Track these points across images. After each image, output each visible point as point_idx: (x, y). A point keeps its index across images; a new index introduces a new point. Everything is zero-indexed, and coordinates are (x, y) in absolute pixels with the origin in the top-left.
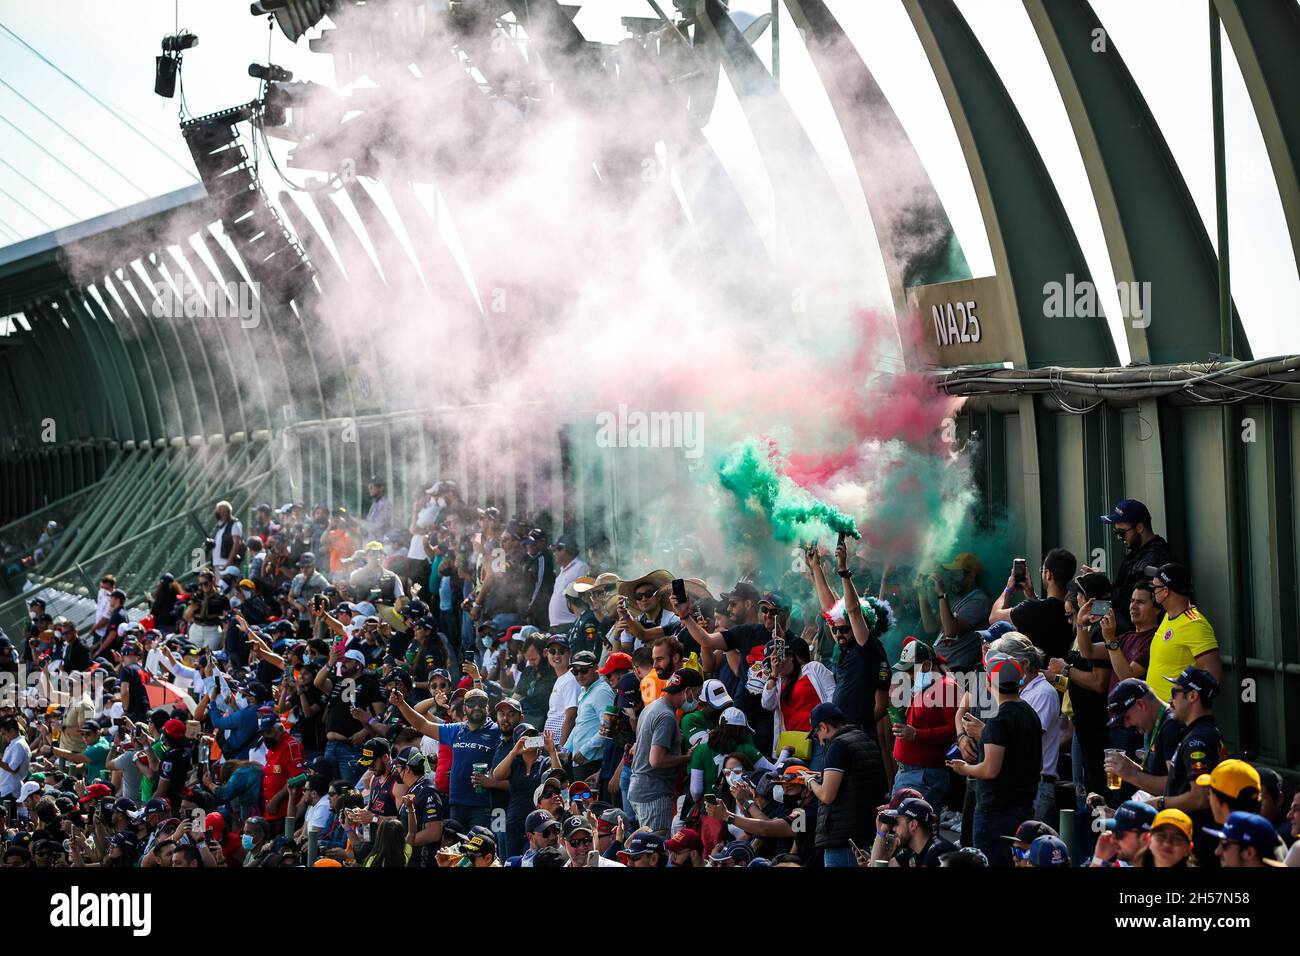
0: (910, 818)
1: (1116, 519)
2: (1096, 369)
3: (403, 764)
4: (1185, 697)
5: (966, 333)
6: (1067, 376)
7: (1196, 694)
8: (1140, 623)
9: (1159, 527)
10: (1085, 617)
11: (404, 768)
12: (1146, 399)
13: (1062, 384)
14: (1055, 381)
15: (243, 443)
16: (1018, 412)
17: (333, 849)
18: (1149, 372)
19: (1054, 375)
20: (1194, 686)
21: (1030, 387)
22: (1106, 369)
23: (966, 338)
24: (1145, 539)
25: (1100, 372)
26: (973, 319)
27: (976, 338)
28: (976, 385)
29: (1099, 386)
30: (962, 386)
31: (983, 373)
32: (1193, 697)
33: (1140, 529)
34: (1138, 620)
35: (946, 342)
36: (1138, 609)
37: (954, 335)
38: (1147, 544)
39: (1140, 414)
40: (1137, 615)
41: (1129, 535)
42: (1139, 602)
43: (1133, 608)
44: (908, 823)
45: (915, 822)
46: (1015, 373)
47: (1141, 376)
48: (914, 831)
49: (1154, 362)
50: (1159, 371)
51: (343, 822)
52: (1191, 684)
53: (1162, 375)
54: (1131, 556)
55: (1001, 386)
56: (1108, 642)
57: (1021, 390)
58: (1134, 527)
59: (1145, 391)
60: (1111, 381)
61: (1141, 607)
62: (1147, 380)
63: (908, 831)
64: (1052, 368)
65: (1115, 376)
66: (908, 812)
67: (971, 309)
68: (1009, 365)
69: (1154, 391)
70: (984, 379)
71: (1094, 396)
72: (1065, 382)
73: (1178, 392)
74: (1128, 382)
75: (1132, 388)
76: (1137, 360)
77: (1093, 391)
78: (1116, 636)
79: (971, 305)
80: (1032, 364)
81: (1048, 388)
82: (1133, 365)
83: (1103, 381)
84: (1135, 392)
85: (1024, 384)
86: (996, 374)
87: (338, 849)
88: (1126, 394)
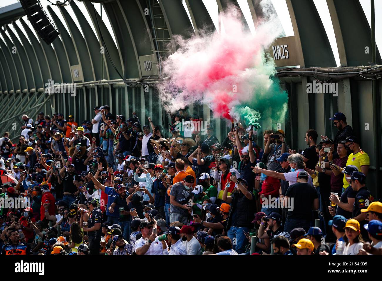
0: (273, 220)
1: (334, 119)
2: (328, 68)
3: (90, 203)
4: (354, 183)
5: (284, 56)
6: (318, 70)
7: (357, 181)
8: (341, 155)
9: (349, 122)
10: (322, 153)
11: (90, 204)
12: (346, 78)
13: (317, 73)
14: (314, 72)
15: (35, 92)
16: (301, 83)
17: (65, 232)
18: (347, 69)
19: (314, 70)
20: (356, 178)
21: (305, 74)
22: (332, 68)
23: (284, 57)
24: (344, 126)
25: (330, 69)
26: (286, 51)
27: (287, 57)
28: (287, 73)
29: (330, 74)
30: (283, 74)
31: (289, 69)
32: (356, 182)
33: (342, 122)
34: (340, 154)
35: (277, 59)
36: (340, 150)
37: (280, 56)
38: (344, 128)
39: (344, 84)
40: (339, 152)
41: (338, 124)
42: (340, 148)
43: (338, 150)
44: (272, 221)
45: (275, 221)
46: (300, 69)
47: (344, 70)
48: (274, 224)
49: (348, 65)
50: (350, 69)
51: (69, 222)
52: (355, 178)
53: (351, 70)
54: (339, 132)
55: (296, 74)
56: (330, 161)
57: (303, 75)
58: (339, 122)
59: (346, 76)
60: (334, 72)
61: (341, 149)
62: (346, 72)
63: (272, 223)
64: (313, 67)
65: (335, 70)
66: (273, 217)
67: (286, 47)
68: (298, 67)
69: (348, 75)
70: (290, 71)
71: (328, 77)
72: (318, 72)
73: (357, 76)
74: (339, 72)
75: (341, 74)
76: (343, 65)
77: (327, 76)
78: (333, 159)
79: (285, 46)
80: (306, 67)
81: (312, 74)
82: (341, 66)
83: (331, 72)
84: (342, 76)
85: (304, 73)
86: (294, 70)
87: (67, 232)
88: (339, 76)
